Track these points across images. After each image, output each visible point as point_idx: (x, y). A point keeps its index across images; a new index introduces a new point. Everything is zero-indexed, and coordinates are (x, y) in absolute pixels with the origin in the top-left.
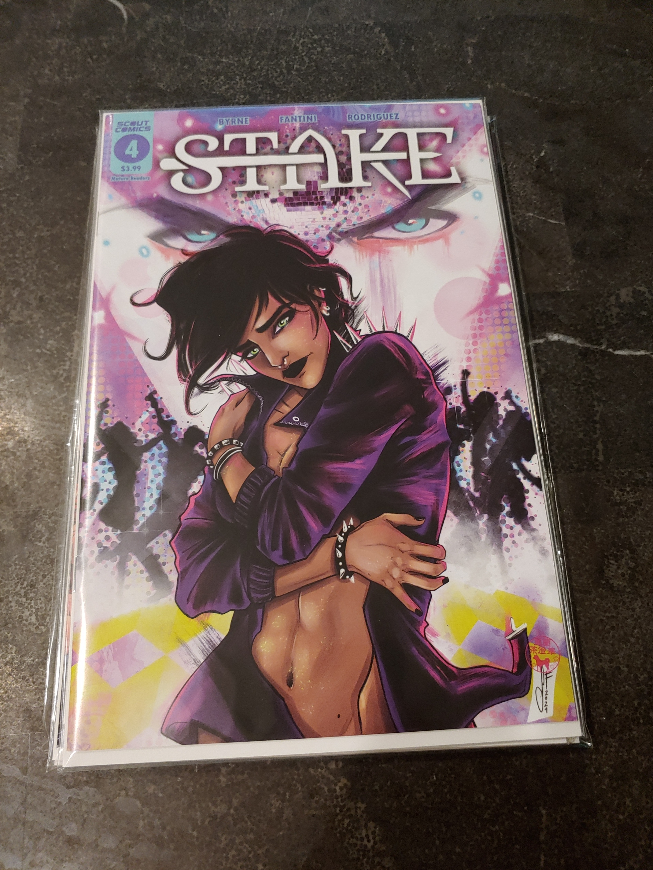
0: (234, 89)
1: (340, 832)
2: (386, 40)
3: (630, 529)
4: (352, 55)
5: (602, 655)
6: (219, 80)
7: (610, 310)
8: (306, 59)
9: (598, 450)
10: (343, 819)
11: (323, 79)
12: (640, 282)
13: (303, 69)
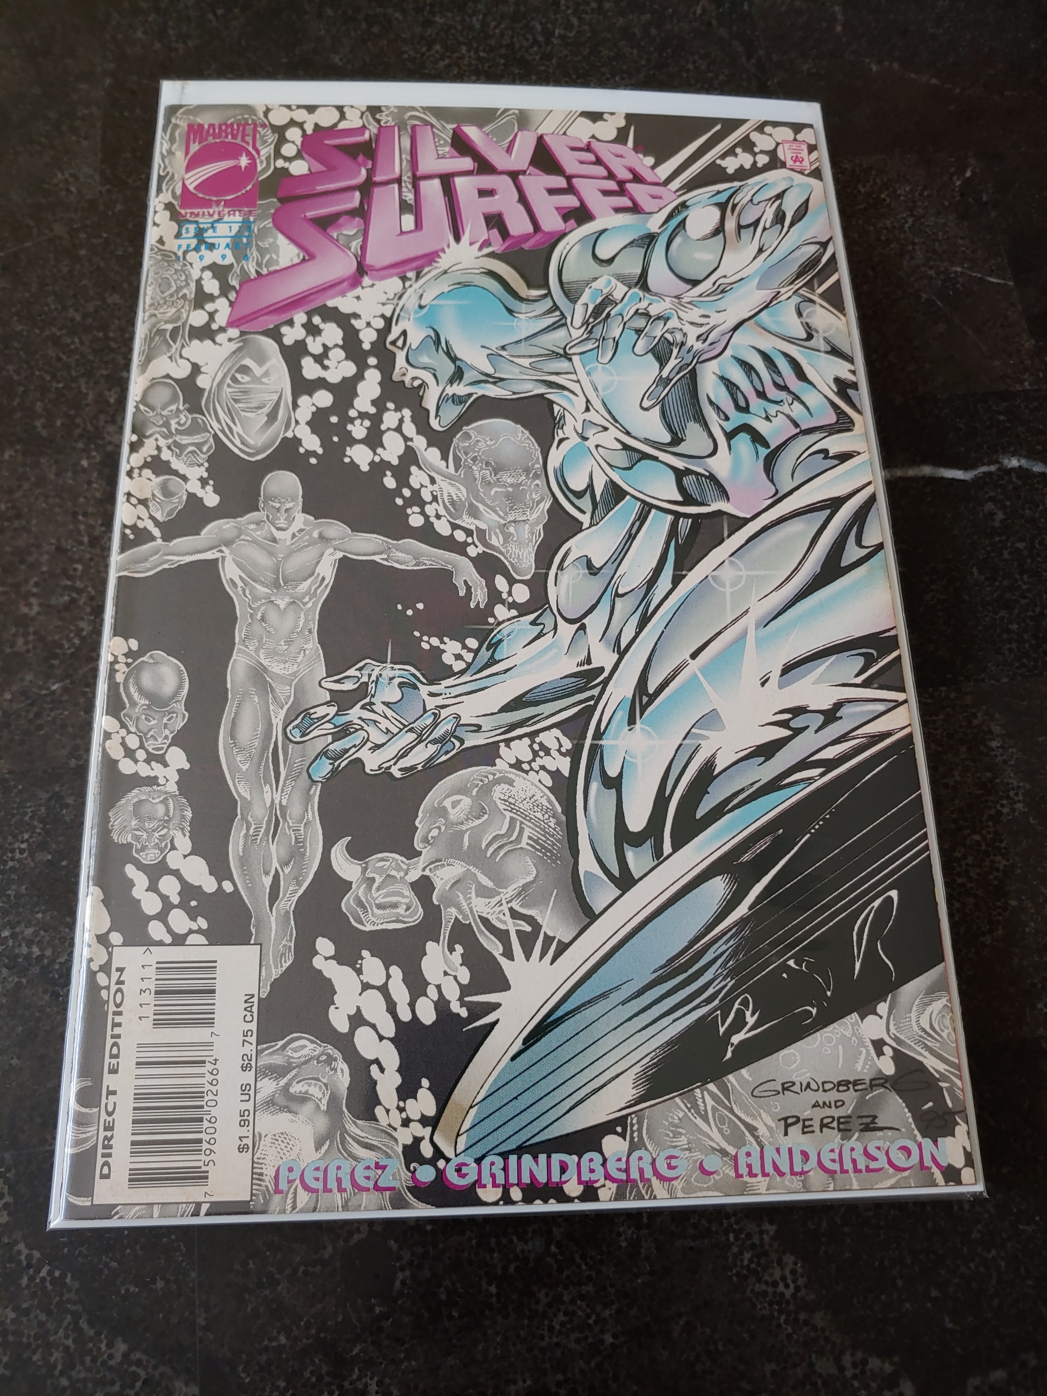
1: (738, 1274)
10: (741, 1253)
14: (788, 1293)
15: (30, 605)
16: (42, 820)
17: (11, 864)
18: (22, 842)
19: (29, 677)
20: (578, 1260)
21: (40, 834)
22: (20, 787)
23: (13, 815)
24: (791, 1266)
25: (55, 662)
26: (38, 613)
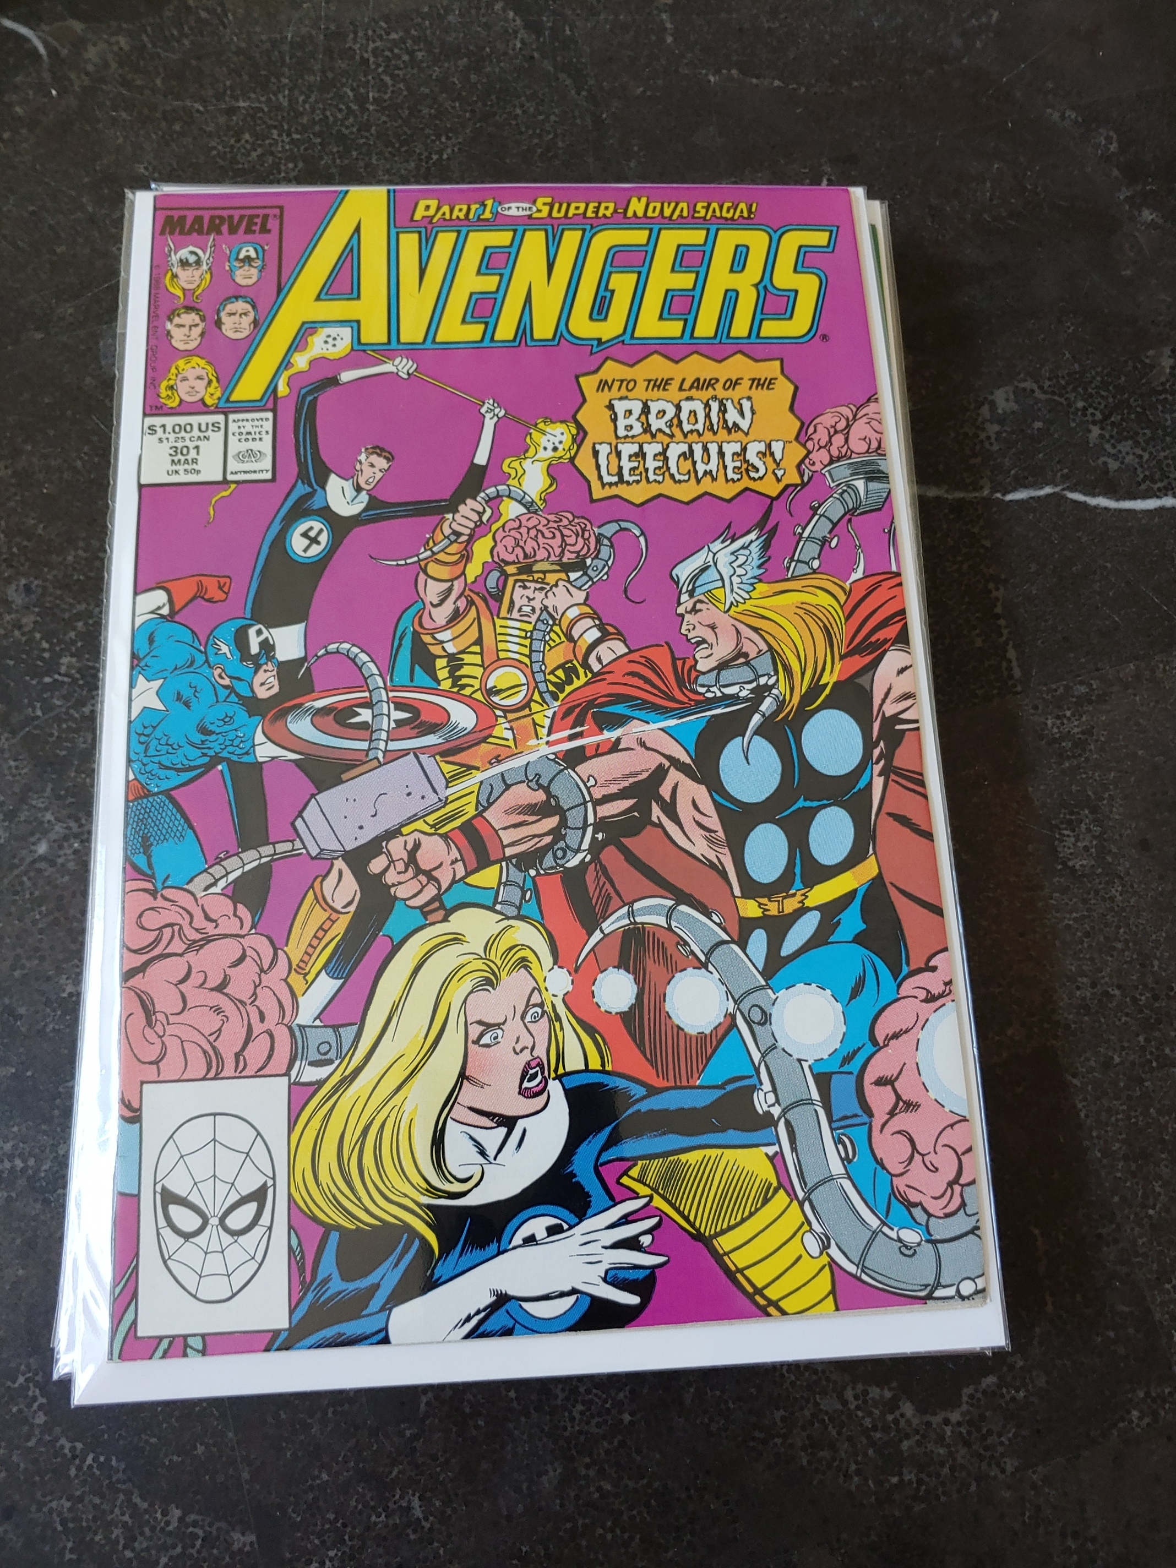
0: (272, 154)
2: (518, 22)
3: (1084, 776)
4: (465, 60)
5: (1079, 979)
6: (243, 141)
7: (984, 429)
8: (387, 79)
9: (1010, 661)
11: (426, 111)
12: (1022, 376)
13: (386, 97)
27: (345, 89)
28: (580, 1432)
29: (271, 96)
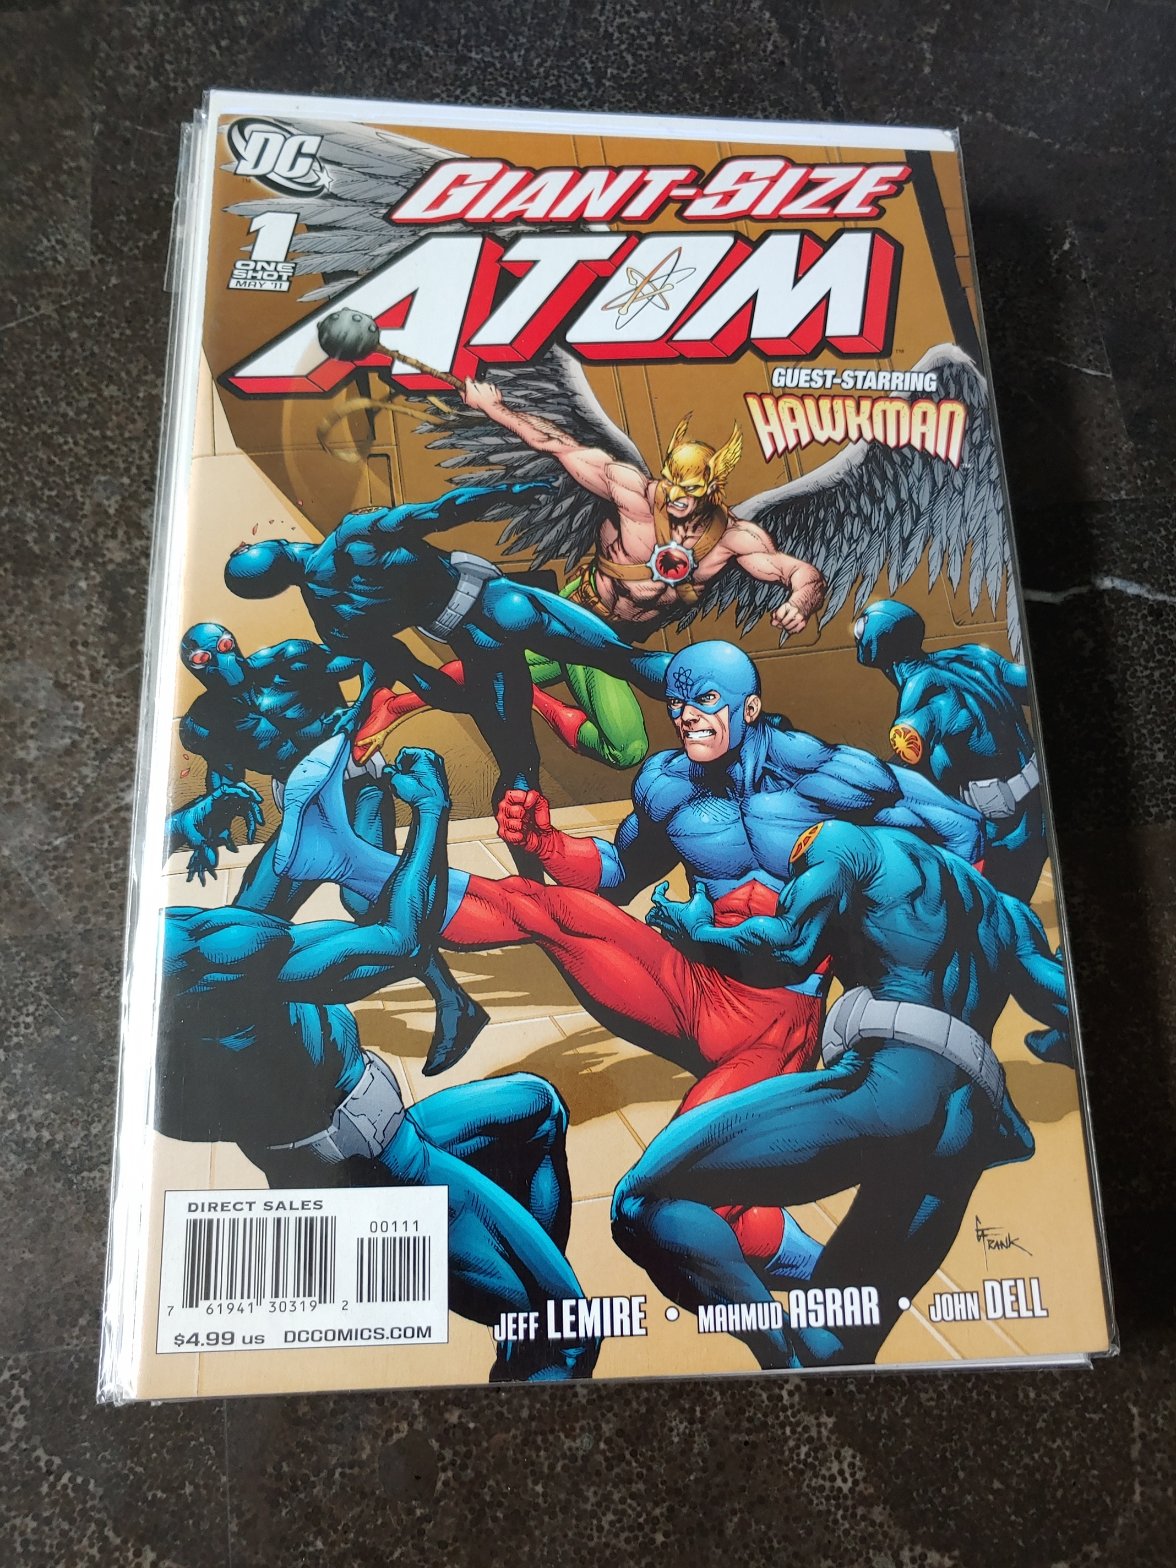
1: (794, 1469)
2: (774, 24)
8: (629, 58)
10: (798, 1447)
13: (625, 76)
14: (846, 1488)
15: (26, 748)
16: (48, 991)
17: (15, 1040)
18: (28, 1015)
19: (29, 831)
20: (628, 1456)
21: (46, 1007)
22: (23, 954)
23: (17, 986)
24: (849, 1459)
25: (58, 814)
26: (37, 759)
27: (583, 60)
28: (607, 1545)
29: (506, 53)
